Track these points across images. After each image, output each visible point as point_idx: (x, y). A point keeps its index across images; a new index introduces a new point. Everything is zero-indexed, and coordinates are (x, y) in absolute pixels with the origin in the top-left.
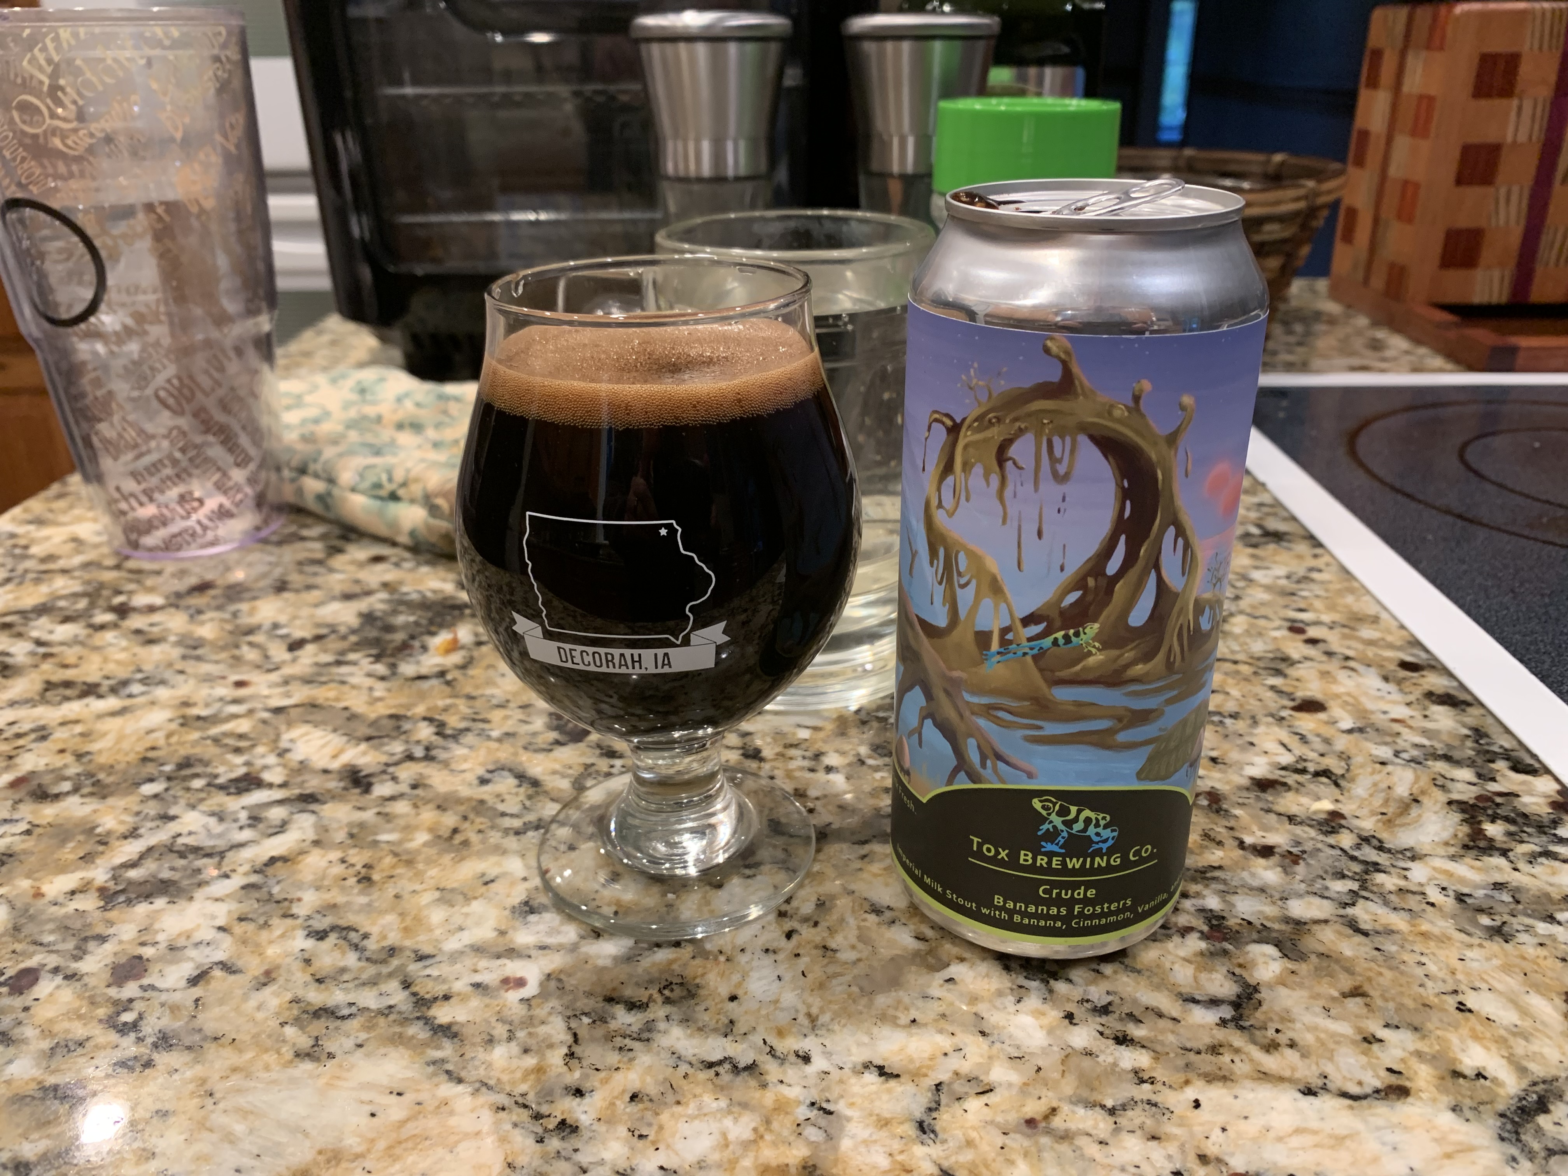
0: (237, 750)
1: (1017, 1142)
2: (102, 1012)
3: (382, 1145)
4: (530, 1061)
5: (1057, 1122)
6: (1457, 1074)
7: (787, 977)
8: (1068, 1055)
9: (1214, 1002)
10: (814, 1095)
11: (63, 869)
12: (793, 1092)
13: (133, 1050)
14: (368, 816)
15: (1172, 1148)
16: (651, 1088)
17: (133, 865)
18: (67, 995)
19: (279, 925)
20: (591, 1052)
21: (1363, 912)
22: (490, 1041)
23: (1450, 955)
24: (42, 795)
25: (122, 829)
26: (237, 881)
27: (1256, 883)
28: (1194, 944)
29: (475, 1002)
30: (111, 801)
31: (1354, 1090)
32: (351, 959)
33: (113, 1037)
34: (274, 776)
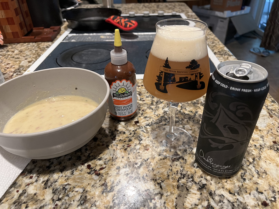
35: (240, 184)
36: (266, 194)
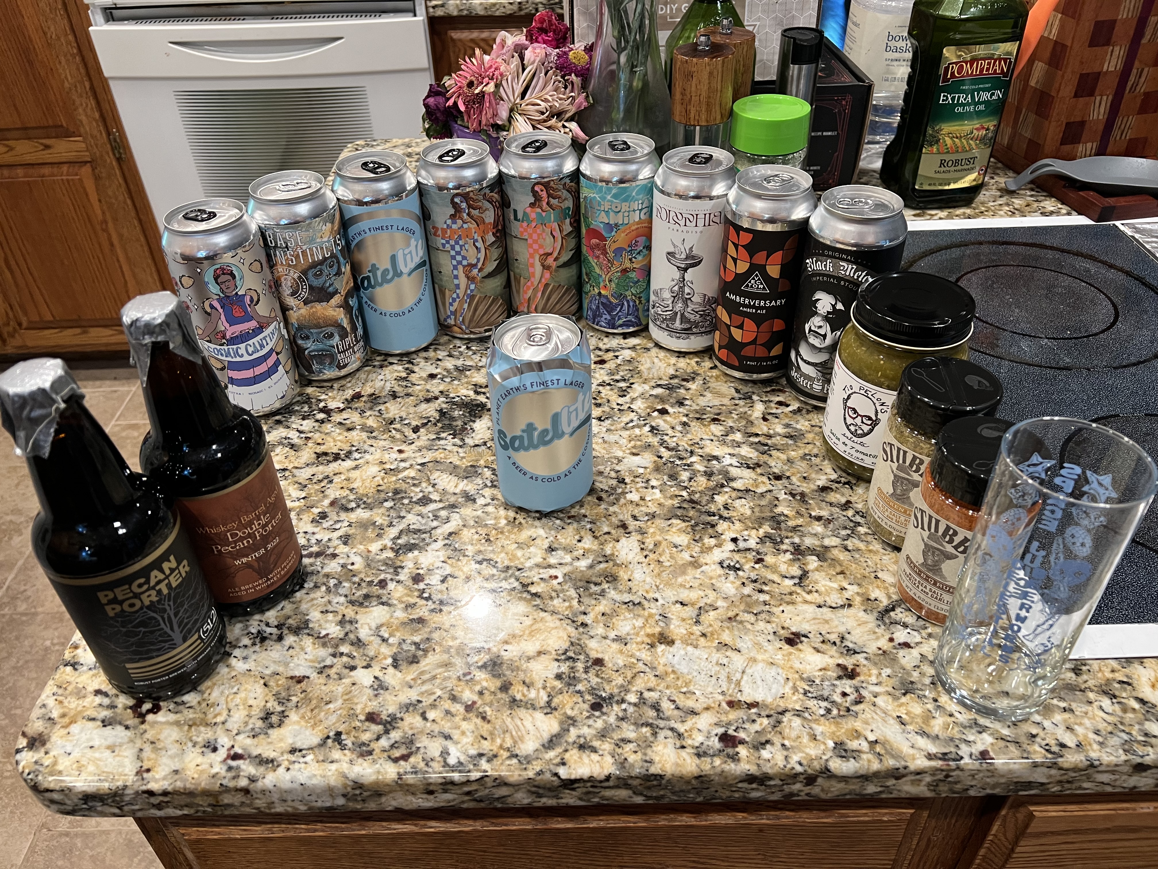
0: (414, 485)
1: (726, 624)
2: (416, 594)
3: (527, 632)
4: (567, 604)
5: (738, 618)
6: (869, 599)
7: (647, 572)
8: (743, 597)
9: (793, 577)
10: (660, 612)
11: (372, 541)
12: (654, 611)
13: (433, 607)
14: (479, 513)
15: (774, 625)
16: (608, 611)
17: (399, 538)
18: (400, 588)
19: (464, 560)
20: (586, 600)
21: (849, 543)
22: (551, 598)
23: (876, 558)
24: (347, 510)
25: (386, 523)
26: (440, 543)
27: (814, 532)
28: (788, 556)
29: (543, 585)
30: (375, 510)
31: (834, 605)
32: (494, 571)
33: (424, 602)
34: (435, 496)
35: (470, 553)
36: (439, 587)
